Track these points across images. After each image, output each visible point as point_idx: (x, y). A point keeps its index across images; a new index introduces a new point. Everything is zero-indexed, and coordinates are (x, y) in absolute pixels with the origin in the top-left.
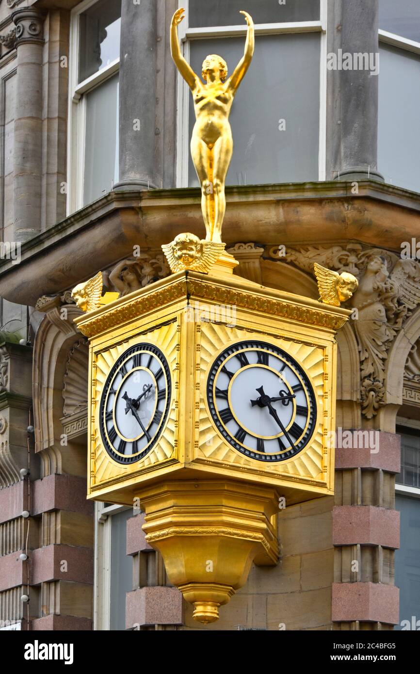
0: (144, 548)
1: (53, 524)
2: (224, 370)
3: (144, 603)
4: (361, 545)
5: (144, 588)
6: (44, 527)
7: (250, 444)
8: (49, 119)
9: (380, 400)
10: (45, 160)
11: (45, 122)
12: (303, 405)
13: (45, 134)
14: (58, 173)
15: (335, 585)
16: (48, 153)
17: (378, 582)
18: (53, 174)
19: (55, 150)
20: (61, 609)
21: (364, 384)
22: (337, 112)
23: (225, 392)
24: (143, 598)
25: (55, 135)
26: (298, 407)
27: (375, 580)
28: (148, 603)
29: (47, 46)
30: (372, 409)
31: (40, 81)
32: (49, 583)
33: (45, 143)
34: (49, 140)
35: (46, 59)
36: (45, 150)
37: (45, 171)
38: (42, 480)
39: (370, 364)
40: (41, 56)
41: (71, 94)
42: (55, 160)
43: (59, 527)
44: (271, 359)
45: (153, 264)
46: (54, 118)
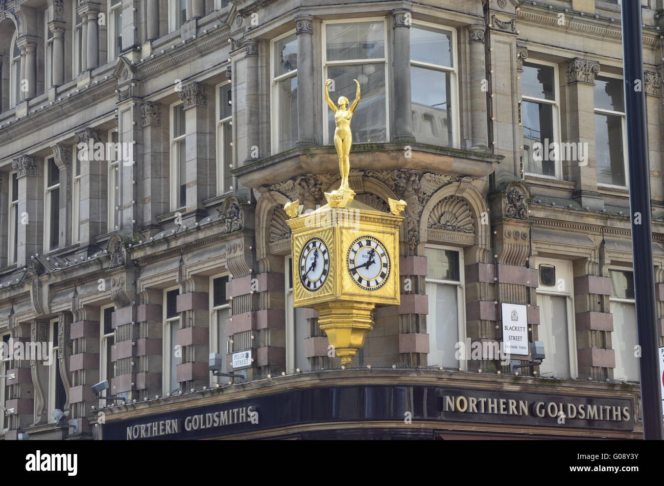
0: (312, 317)
1: (266, 298)
2: (353, 250)
3: (313, 345)
4: (412, 314)
5: (313, 338)
6: (261, 300)
7: (364, 283)
8: (262, 95)
9: (417, 241)
10: (260, 116)
11: (260, 97)
12: (386, 262)
13: (260, 103)
14: (267, 122)
15: (400, 335)
16: (262, 112)
17: (419, 333)
18: (264, 123)
19: (265, 111)
20: (271, 343)
21: (410, 233)
22: (393, 105)
23: (353, 261)
24: (313, 342)
25: (265, 103)
26: (384, 264)
27: (418, 332)
28: (315, 345)
29: (260, 58)
30: (414, 245)
31: (257, 76)
32: (264, 329)
33: (260, 107)
34: (262, 106)
35: (260, 65)
36: (260, 111)
37: (260, 121)
38: (260, 274)
39: (412, 223)
40: (257, 62)
41: (272, 83)
42: (265, 116)
43: (269, 300)
44: (372, 242)
45: (314, 178)
46: (264, 95)
